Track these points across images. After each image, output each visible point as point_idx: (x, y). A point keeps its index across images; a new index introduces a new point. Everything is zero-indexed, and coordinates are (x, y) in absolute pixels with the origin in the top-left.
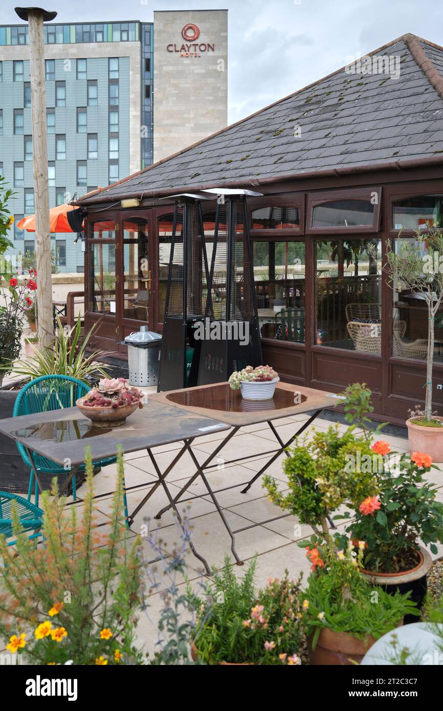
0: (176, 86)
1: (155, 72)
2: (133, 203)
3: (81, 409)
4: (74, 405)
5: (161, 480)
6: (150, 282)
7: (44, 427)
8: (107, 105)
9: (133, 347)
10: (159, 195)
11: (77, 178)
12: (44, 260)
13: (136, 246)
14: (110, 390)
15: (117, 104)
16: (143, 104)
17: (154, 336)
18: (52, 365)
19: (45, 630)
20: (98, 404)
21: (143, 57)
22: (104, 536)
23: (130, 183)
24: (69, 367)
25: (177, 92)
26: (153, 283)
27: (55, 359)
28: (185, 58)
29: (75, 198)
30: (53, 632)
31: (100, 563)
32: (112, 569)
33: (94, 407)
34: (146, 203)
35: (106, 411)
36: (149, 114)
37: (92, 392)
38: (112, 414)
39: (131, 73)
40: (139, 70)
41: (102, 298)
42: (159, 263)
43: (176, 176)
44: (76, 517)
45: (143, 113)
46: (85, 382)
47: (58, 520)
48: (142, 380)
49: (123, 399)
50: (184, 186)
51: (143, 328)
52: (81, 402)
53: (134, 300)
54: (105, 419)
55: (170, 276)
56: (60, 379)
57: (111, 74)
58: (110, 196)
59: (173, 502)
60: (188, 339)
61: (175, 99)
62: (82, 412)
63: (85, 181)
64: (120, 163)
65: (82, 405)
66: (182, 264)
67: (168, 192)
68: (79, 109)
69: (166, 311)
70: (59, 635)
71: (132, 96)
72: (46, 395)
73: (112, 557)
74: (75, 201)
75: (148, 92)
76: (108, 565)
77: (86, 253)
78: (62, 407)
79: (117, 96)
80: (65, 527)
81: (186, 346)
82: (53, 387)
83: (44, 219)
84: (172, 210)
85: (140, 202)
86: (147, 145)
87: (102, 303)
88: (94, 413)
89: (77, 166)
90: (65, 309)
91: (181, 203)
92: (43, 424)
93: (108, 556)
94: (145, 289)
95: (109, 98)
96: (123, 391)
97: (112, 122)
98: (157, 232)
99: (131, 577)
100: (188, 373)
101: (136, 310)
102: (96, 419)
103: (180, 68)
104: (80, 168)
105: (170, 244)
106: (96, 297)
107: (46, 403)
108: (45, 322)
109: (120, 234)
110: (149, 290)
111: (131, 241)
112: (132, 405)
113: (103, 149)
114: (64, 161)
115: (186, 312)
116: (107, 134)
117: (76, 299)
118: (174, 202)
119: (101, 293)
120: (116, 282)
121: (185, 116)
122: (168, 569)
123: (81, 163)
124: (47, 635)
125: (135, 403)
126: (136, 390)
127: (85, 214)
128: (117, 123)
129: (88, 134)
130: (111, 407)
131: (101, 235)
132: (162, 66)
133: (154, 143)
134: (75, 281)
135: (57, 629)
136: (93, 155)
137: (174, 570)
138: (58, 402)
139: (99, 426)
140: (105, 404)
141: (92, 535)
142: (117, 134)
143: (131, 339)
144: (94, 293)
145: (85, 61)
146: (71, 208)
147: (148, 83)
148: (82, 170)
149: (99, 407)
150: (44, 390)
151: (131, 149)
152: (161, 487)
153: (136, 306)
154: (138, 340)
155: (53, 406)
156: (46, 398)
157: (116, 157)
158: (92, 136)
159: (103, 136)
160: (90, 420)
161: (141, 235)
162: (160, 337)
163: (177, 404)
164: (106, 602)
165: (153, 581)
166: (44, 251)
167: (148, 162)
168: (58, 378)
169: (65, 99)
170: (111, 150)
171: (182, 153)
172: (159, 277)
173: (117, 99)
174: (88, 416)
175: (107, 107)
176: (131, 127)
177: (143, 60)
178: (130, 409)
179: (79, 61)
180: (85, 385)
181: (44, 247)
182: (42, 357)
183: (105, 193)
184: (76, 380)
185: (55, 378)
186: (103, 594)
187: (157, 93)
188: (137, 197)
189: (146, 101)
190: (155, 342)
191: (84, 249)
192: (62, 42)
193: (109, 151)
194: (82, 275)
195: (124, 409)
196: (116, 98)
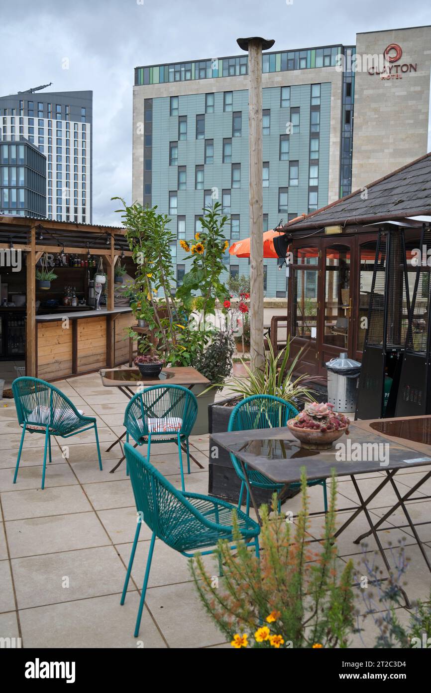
0: (376, 110)
1: (356, 97)
2: (336, 230)
3: (291, 430)
4: (283, 424)
5: (363, 507)
6: (350, 310)
7: (253, 443)
8: (309, 131)
9: (333, 373)
10: (362, 223)
11: (279, 206)
12: (257, 284)
13: (335, 273)
14: (319, 414)
15: (318, 131)
16: (343, 130)
17: (353, 364)
18: (262, 385)
19: (264, 635)
20: (308, 427)
21: (345, 81)
22: (316, 555)
23: (333, 210)
24: (278, 388)
25: (377, 116)
26: (353, 311)
27: (265, 381)
28: (386, 80)
29: (281, 225)
30: (272, 638)
31: (311, 579)
32: (323, 587)
33: (304, 429)
34: (349, 230)
35: (315, 434)
36: (348, 139)
37: (301, 415)
38: (320, 437)
39: (332, 98)
40: (340, 95)
41: (303, 323)
42: (360, 291)
43: (380, 203)
44: (290, 533)
45: (343, 139)
46: (292, 403)
47: (277, 534)
48: (339, 406)
49: (331, 424)
50: (387, 213)
51: (343, 355)
52: (291, 423)
53: (333, 327)
54: (314, 442)
55: (371, 304)
56: (270, 400)
57: (313, 100)
58: (314, 223)
59: (374, 529)
60: (387, 368)
61: (375, 123)
62: (292, 433)
63: (285, 208)
64: (319, 190)
65: (292, 426)
66: (383, 293)
67: (371, 219)
68: (282, 137)
69: (366, 339)
70: (277, 642)
71: (332, 122)
72: (257, 414)
73: (323, 576)
74: (281, 227)
75: (348, 117)
76: (320, 583)
77: (289, 278)
78: (271, 427)
79: (318, 123)
80: (283, 541)
81: (384, 376)
82: (263, 406)
83: (258, 245)
84: (375, 238)
85: (343, 229)
86: (346, 171)
87: (303, 327)
88: (303, 434)
89: (279, 193)
90: (269, 332)
91: (385, 230)
92: (253, 441)
93: (320, 574)
94: (345, 317)
95: (310, 125)
96: (331, 416)
97: (313, 149)
98: (359, 259)
99: (342, 598)
100: (386, 403)
101: (334, 337)
102: (305, 441)
103: (381, 91)
104: (282, 195)
105: (372, 273)
106: (298, 322)
107: (257, 421)
108: (257, 344)
109: (322, 261)
110: (350, 318)
111: (331, 268)
112: (339, 431)
113: (304, 176)
114: (267, 189)
115: (386, 342)
116: (308, 161)
117: (280, 323)
118: (377, 229)
119: (302, 318)
120: (318, 309)
121: (384, 141)
122: (383, 597)
123: (283, 190)
124: (266, 639)
125: (342, 428)
126: (343, 416)
127: (290, 241)
128: (317, 150)
129: (290, 161)
130: (319, 430)
131: (303, 261)
132: (362, 90)
133: (353, 170)
134: (278, 306)
135: (275, 636)
136: (294, 182)
137: (389, 600)
138: (267, 421)
139: (307, 447)
140: (315, 427)
141: (305, 552)
142: (317, 161)
143: (331, 365)
144: (296, 318)
145: (288, 89)
146: (277, 234)
147: (348, 108)
148: (284, 197)
149: (309, 429)
150: (255, 408)
151: (330, 176)
152: (363, 513)
153: (335, 333)
154: (338, 367)
155: (263, 425)
156: (257, 416)
157: (316, 184)
158: (294, 163)
159: (304, 163)
160: (299, 441)
161: (342, 262)
162: (359, 365)
163: (380, 434)
164: (317, 618)
165: (369, 606)
166: (258, 275)
167: (346, 189)
168: (268, 399)
169: (269, 127)
170: (311, 177)
171: (385, 179)
172: (359, 305)
173: (318, 126)
174: (298, 437)
175: (309, 134)
176: (331, 153)
177: (345, 84)
178: (337, 434)
179: (283, 89)
180: (292, 406)
181: (257, 272)
182: (254, 377)
183: (309, 220)
184: (284, 401)
185: (265, 398)
186: (314, 610)
187: (357, 119)
188: (341, 224)
189: (346, 127)
190: (354, 370)
191: (288, 275)
192: (268, 71)
193: (309, 178)
194: (285, 300)
195: (332, 434)
196: (317, 124)
